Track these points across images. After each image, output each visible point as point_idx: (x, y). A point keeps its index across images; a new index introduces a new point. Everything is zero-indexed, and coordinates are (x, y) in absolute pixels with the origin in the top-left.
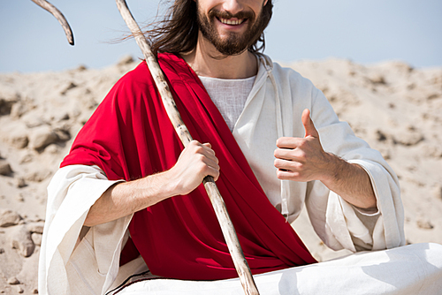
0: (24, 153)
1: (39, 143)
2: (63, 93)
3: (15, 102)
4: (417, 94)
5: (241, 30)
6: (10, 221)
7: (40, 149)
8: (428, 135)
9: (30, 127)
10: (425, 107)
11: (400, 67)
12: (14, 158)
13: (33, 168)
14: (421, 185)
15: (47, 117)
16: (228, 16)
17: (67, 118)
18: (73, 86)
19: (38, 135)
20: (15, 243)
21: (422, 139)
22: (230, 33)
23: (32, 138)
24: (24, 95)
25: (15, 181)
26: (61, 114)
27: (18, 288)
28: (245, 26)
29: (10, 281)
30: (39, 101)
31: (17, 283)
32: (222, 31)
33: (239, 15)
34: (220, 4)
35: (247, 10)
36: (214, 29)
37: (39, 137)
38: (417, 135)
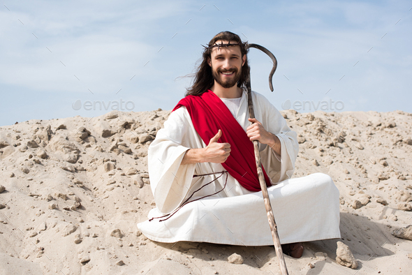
0: (137, 144)
1: (143, 140)
2: (153, 120)
3: (132, 123)
4: (300, 122)
5: (232, 77)
6: (133, 172)
7: (143, 143)
8: (308, 139)
9: (139, 133)
10: (304, 128)
11: (292, 111)
12: (132, 146)
13: (140, 151)
14: (307, 159)
15: (146, 129)
16: (226, 70)
17: (155, 130)
18: (157, 116)
19: (142, 137)
20: (135, 181)
21: (305, 141)
22: (227, 78)
23: (140, 138)
24: (136, 120)
25: (133, 156)
26: (152, 128)
27: (137, 201)
28: (234, 74)
29: (134, 198)
30: (142, 123)
31: (137, 199)
32: (223, 77)
33: (230, 70)
34: (221, 66)
35: (234, 67)
36: (219, 77)
37: (143, 137)
38: (303, 138)
